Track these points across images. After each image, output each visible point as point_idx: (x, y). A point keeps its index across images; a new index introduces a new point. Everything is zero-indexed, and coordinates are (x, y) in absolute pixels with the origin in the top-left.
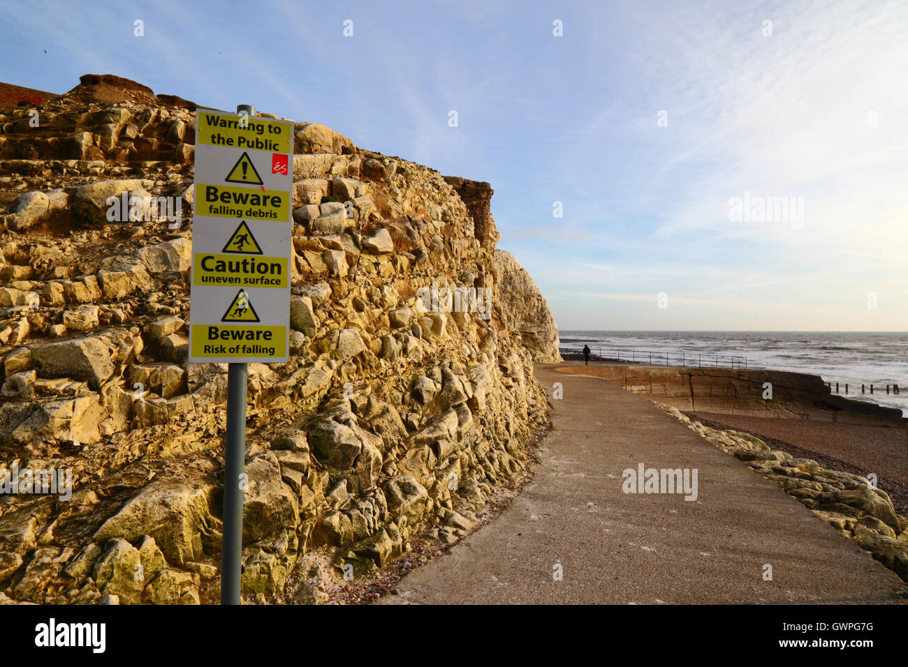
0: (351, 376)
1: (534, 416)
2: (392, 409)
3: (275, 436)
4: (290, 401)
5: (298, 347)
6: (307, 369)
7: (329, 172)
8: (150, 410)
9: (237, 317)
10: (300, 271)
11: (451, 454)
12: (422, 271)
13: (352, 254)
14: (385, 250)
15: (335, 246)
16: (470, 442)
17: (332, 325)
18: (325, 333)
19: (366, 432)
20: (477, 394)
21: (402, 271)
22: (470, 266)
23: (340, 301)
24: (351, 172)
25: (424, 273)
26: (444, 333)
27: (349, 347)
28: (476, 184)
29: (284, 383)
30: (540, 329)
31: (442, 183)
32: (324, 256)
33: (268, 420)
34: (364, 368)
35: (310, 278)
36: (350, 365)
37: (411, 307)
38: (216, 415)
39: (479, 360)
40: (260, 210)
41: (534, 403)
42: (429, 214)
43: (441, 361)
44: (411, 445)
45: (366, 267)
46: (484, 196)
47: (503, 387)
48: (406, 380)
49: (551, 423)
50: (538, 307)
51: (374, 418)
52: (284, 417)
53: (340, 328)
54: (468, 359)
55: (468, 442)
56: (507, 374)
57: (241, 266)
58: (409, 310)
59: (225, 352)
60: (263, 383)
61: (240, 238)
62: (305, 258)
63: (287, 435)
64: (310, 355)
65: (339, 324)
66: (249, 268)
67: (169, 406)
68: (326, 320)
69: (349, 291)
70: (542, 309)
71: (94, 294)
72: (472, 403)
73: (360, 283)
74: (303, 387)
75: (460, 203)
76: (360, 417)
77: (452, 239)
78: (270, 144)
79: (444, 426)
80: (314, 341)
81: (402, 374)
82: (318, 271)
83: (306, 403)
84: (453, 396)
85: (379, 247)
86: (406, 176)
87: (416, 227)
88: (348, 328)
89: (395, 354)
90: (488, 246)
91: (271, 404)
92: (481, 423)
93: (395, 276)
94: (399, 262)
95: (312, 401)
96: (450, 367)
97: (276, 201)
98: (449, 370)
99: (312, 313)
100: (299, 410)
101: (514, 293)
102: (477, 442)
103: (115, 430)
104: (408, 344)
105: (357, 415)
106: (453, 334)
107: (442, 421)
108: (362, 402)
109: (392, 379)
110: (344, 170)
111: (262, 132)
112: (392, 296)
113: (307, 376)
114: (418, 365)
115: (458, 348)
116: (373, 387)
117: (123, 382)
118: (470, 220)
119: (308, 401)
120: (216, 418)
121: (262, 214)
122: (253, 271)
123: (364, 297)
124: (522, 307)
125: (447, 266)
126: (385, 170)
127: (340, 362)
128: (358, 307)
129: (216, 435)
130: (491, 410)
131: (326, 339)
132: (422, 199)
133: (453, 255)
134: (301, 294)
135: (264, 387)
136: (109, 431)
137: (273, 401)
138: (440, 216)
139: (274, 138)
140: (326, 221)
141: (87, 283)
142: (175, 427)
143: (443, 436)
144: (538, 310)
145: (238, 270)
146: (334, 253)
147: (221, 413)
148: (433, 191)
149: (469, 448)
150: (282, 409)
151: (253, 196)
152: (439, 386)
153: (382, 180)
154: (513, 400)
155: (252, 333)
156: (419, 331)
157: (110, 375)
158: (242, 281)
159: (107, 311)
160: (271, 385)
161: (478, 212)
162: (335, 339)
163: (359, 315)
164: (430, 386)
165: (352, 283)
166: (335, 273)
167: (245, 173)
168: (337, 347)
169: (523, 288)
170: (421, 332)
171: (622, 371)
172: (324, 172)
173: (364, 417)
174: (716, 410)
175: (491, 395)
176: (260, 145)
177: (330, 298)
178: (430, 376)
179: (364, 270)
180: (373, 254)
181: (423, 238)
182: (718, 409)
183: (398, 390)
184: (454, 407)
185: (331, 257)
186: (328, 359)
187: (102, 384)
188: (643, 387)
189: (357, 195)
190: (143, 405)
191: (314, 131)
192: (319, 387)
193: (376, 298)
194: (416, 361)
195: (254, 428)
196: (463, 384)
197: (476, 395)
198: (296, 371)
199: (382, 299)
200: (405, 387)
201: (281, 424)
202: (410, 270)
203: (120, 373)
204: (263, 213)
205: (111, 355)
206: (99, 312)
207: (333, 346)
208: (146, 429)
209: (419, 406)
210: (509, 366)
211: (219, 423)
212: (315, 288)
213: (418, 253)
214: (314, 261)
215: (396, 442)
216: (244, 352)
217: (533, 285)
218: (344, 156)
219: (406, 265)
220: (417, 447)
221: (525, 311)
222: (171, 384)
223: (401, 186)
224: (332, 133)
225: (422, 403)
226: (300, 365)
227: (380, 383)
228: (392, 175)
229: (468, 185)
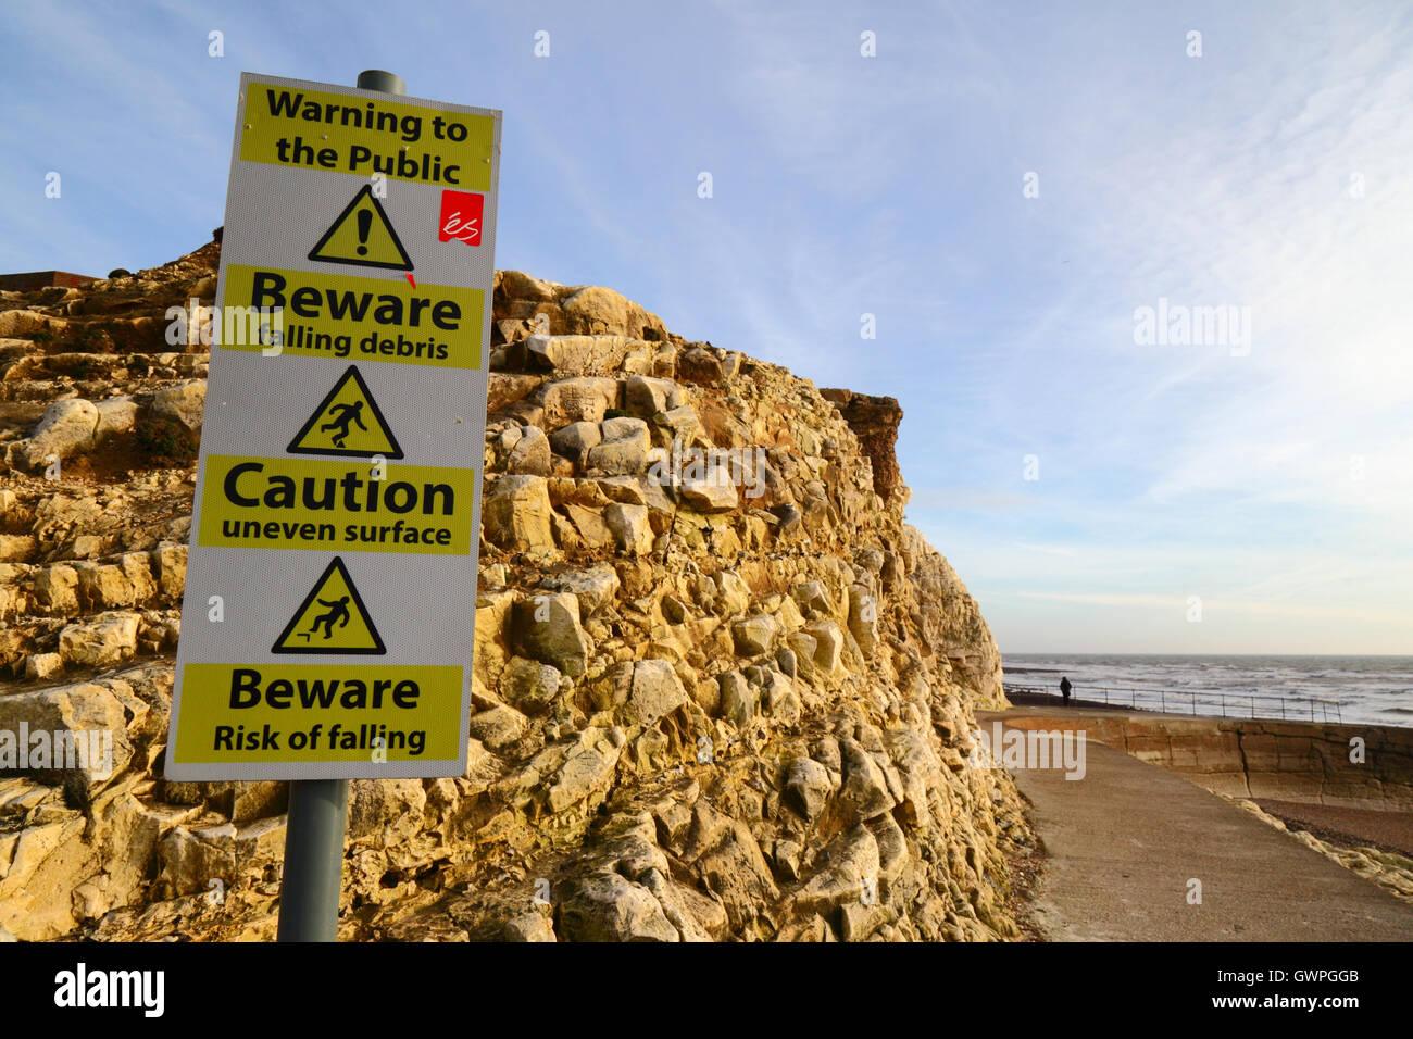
0: (655, 759)
1: (1005, 824)
2: (745, 835)
3: (481, 914)
4: (523, 823)
5: (547, 698)
6: (564, 748)
7: (620, 368)
8: (196, 855)
9: (318, 640)
10: (559, 544)
11: (871, 935)
12: (791, 546)
13: (660, 511)
14: (723, 505)
15: (628, 497)
16: (906, 900)
17: (619, 651)
18: (603, 669)
19: (688, 890)
20: (912, 793)
21: (754, 546)
22: (868, 540)
23: (637, 603)
24: (660, 370)
25: (795, 550)
26: (838, 664)
27: (653, 697)
28: (875, 400)
29: (513, 781)
30: (970, 652)
31: (817, 397)
32: (607, 516)
33: (473, 870)
34: (684, 740)
35: (579, 558)
36: (656, 735)
37: (774, 614)
38: (353, 862)
39: (905, 718)
40: (401, 337)
41: (1000, 798)
42: (798, 445)
43: (838, 724)
44: (785, 916)
45: (687, 537)
46: (888, 419)
47: (946, 769)
48: (769, 766)
49: (1039, 840)
50: (965, 615)
51: (706, 856)
52: (509, 862)
53: (636, 658)
54: (885, 716)
55: (901, 901)
56: (948, 741)
57: (340, 492)
58: (770, 619)
59: (275, 747)
60: (465, 784)
61: (339, 412)
62: (569, 519)
63: (508, 912)
64: (572, 716)
65: (634, 649)
66: (361, 495)
67: (239, 845)
68: (606, 642)
69: (654, 582)
70: (972, 619)
71: (141, 588)
72: (904, 812)
73: (675, 568)
74: (554, 790)
75: (846, 433)
76: (675, 855)
77: (840, 490)
78: (437, 167)
79: (851, 868)
80: (582, 685)
81: (761, 753)
82: (595, 543)
83: (560, 826)
84: (866, 800)
85: (711, 498)
86: (757, 378)
87: (777, 467)
88: (652, 658)
89: (747, 710)
90: (893, 510)
91: (481, 831)
92: (924, 857)
93: (741, 555)
94: (749, 528)
95: (572, 819)
96: (856, 736)
97: (446, 315)
98: (855, 743)
99: (578, 626)
100: (544, 843)
101: (925, 593)
102: (920, 901)
103: (111, 904)
104: (773, 690)
105: (669, 851)
106: (855, 667)
107: (847, 857)
108: (679, 820)
109: (742, 763)
110: (647, 365)
111: (416, 135)
112: (737, 594)
113: (563, 764)
114: (792, 733)
115: (864, 694)
116: (702, 783)
117: (148, 785)
118: (866, 461)
119: (563, 819)
120: (352, 868)
121: (405, 349)
122: (372, 507)
123: (684, 594)
124: (938, 615)
125: (833, 538)
126: (719, 366)
127: (634, 730)
128: (673, 615)
129: (349, 911)
130: (939, 825)
131: (606, 681)
132: (786, 419)
133: (843, 520)
134: (558, 589)
135: (467, 792)
136: (97, 908)
137: (485, 823)
138: (819, 448)
139: (447, 152)
140: (612, 451)
141: (127, 568)
142: (250, 897)
143: (853, 893)
144: (965, 620)
145: (328, 503)
146: (625, 509)
147: (364, 858)
148: (804, 407)
149: (905, 917)
150: (504, 842)
151: (381, 298)
152: (837, 778)
153: (714, 384)
154: (969, 797)
155: (361, 686)
156: (791, 662)
157: (120, 769)
158: (341, 534)
159: (155, 624)
160: (482, 786)
161: (878, 447)
162: (624, 681)
163: (673, 631)
164: (819, 778)
165: (661, 568)
166: (628, 548)
167: (363, 236)
168: (629, 697)
169: (939, 585)
170: (796, 665)
171: (1118, 726)
172: (611, 367)
173: (684, 855)
174: (1293, 796)
175: (936, 791)
176: (408, 168)
177: (617, 596)
178: (818, 755)
179: (684, 542)
180: (701, 513)
181: (791, 487)
182: (1294, 794)
183: (754, 788)
184: (869, 822)
185: (621, 517)
186: (609, 726)
187: (94, 793)
188: (1158, 754)
189: (669, 405)
190: (182, 844)
191: (594, 299)
192: (588, 788)
193: (706, 597)
194: (789, 725)
195: (437, 891)
196: (884, 773)
197: (912, 795)
198: (539, 752)
199: (719, 599)
200: (767, 782)
201: (501, 878)
202: (770, 545)
203: (146, 763)
204: (410, 344)
205: (128, 723)
206: (139, 626)
207: (621, 697)
208: (182, 902)
209: (798, 823)
210: (951, 726)
211: (357, 882)
212: (586, 576)
213: (783, 512)
214: (588, 526)
215: (754, 911)
216: (333, 746)
217: (955, 578)
218: (647, 343)
219: (763, 534)
220: (798, 920)
221: (943, 622)
222: (255, 789)
223: (748, 395)
224: (627, 304)
225: (805, 817)
226: (550, 740)
227: (717, 773)
228: (732, 376)
229: (859, 402)
